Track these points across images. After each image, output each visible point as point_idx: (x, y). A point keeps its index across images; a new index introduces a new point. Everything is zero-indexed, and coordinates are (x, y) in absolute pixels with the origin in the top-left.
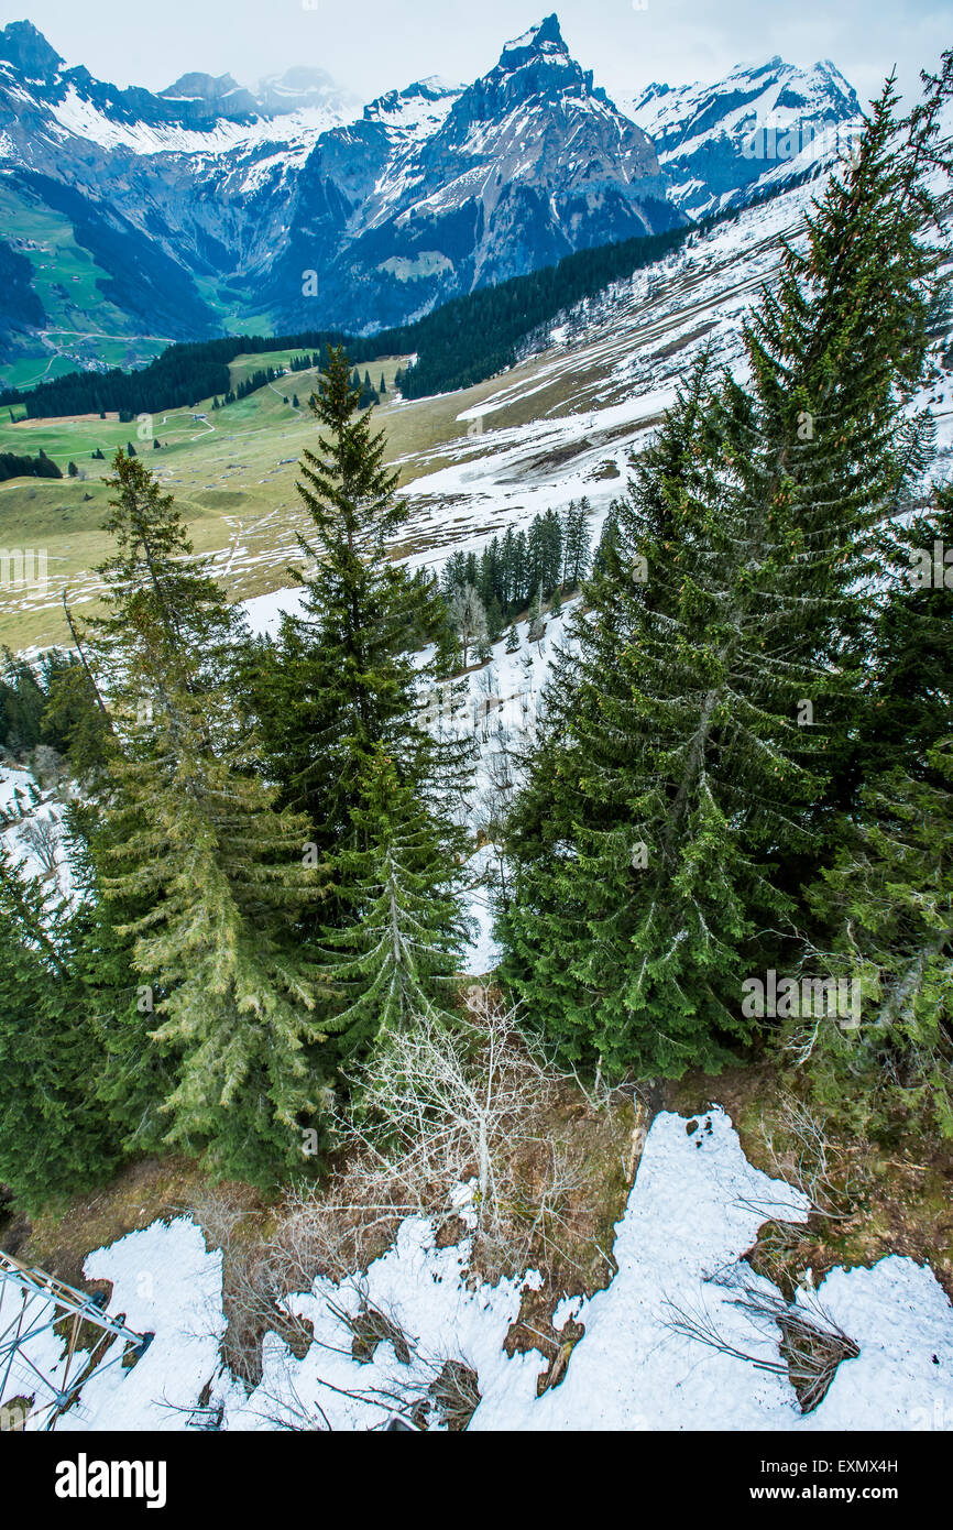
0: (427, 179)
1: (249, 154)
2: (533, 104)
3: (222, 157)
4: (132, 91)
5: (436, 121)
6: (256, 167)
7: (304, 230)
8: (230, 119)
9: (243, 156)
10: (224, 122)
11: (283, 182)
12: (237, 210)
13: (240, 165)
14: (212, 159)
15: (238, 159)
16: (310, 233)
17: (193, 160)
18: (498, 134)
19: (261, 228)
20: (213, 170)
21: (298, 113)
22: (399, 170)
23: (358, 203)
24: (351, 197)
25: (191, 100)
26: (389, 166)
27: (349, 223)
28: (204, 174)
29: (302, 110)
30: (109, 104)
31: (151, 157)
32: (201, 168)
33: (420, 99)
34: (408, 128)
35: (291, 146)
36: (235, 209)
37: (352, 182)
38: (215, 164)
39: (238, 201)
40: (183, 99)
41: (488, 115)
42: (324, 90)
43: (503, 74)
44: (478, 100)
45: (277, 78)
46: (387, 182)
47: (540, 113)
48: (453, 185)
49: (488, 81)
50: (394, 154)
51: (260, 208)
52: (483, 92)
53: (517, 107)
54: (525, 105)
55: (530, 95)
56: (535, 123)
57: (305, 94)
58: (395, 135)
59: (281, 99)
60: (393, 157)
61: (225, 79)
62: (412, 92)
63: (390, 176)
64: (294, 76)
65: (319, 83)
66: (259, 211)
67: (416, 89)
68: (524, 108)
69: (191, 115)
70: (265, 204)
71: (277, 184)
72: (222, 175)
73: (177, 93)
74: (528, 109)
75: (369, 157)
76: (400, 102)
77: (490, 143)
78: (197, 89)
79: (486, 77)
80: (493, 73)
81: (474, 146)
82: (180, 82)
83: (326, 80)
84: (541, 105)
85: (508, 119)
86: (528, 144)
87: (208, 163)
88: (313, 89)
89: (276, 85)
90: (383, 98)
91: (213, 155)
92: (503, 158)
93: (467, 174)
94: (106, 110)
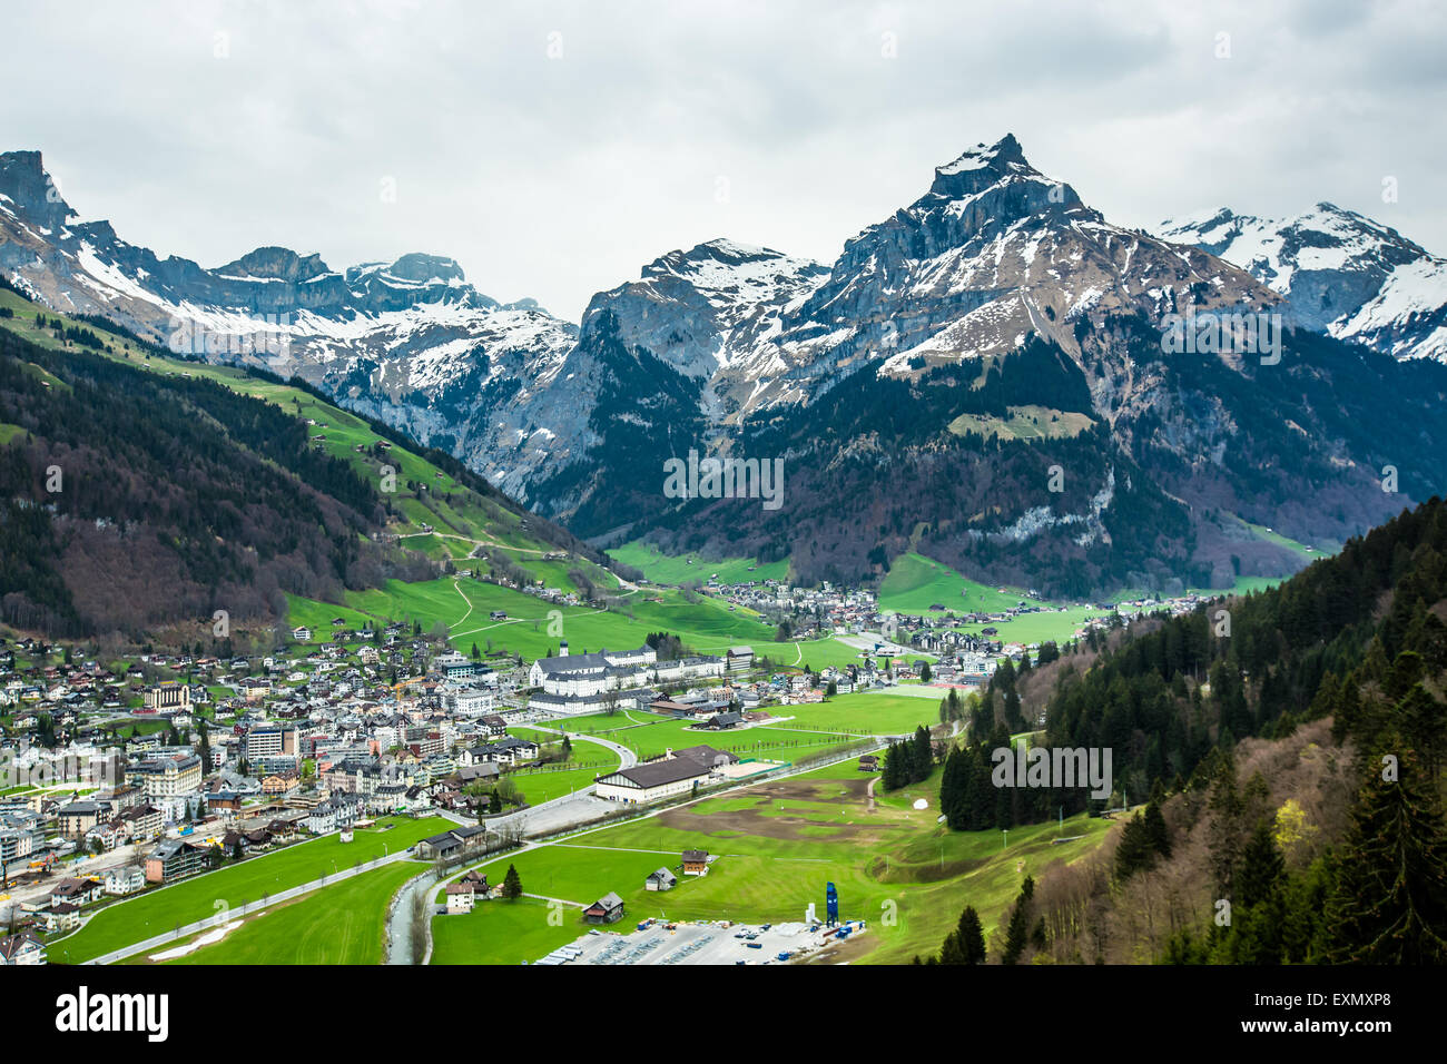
0: (863, 331)
1: (406, 340)
2: (1035, 225)
3: (358, 343)
4: (174, 261)
5: (760, 284)
7: (626, 418)
8: (317, 311)
9: (395, 344)
10: (309, 314)
11: (494, 371)
12: (417, 411)
13: (394, 354)
14: (341, 345)
15: (387, 347)
16: (639, 422)
17: (312, 345)
18: (991, 264)
19: (471, 435)
20: (353, 359)
21: (416, 309)
22: (750, 338)
23: (701, 382)
25: (265, 281)
26: (725, 335)
27: (703, 407)
28: (339, 363)
29: (421, 305)
30: (142, 273)
32: (330, 356)
33: (714, 263)
34: (726, 290)
35: (472, 331)
36: (414, 409)
37: (680, 353)
38: (352, 351)
39: (418, 398)
40: (250, 279)
41: (932, 251)
42: (454, 283)
43: (947, 202)
44: (909, 235)
45: (383, 267)
46: (735, 354)
47: (1055, 236)
48: (962, 327)
49: (920, 210)
50: (724, 320)
51: (461, 408)
52: (915, 224)
53: (1000, 234)
54: (1017, 230)
55: (1018, 218)
56: (1055, 247)
57: (426, 286)
58: (714, 297)
59: (390, 290)
60: (727, 324)
61: (314, 260)
62: (701, 254)
63: (736, 347)
64: (407, 265)
65: (446, 274)
66: (462, 411)
67: (705, 251)
68: (1015, 234)
69: (262, 300)
70: (471, 402)
71: (487, 373)
72: (370, 366)
73: (242, 271)
74: (1027, 234)
75: (691, 322)
76: (693, 264)
77: (983, 276)
78: (275, 268)
79: (915, 206)
80: (926, 202)
81: (944, 285)
82: (249, 258)
83: (456, 271)
84: (1050, 228)
85: (994, 248)
86: (1065, 271)
87: (339, 351)
88: (438, 281)
89: (383, 275)
90: (666, 258)
91: (342, 340)
92: (1028, 289)
93: (979, 311)
94: (139, 279)
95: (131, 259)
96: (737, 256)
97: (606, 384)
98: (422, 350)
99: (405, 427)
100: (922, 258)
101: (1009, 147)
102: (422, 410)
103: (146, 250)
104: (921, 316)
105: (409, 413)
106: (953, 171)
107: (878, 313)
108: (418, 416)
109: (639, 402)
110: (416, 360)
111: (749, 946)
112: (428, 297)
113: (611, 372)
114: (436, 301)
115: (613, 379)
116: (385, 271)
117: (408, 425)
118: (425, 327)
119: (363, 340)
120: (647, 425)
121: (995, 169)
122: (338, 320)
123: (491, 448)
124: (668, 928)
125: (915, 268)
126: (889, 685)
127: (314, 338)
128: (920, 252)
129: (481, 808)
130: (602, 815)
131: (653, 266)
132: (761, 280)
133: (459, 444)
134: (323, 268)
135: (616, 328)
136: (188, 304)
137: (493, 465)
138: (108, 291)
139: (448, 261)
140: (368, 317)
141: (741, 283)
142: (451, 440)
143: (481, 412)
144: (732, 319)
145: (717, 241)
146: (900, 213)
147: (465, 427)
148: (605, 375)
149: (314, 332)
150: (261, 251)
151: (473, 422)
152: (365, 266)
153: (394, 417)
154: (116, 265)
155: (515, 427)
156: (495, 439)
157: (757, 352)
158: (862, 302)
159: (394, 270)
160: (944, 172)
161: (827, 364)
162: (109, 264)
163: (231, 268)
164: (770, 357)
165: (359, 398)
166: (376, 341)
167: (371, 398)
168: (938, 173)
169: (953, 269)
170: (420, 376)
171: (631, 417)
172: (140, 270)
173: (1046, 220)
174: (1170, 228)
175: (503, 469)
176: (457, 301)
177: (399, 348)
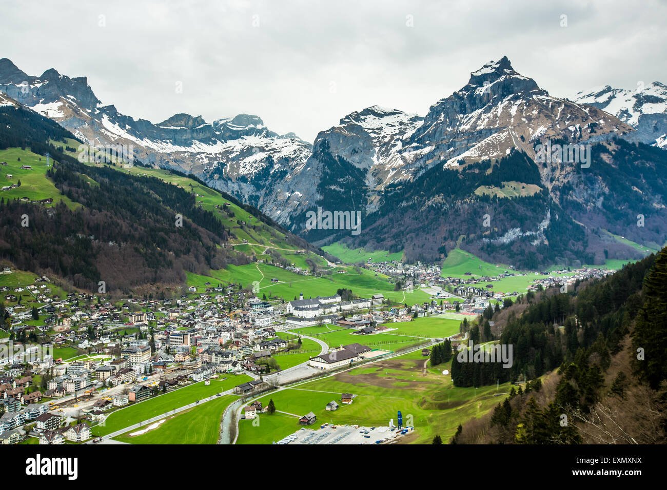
0: (438, 147)
1: (238, 153)
2: (516, 98)
3: (218, 155)
4: (141, 121)
6: (245, 160)
7: (333, 187)
8: (201, 141)
9: (233, 155)
10: (197, 142)
11: (276, 167)
12: (243, 185)
13: (233, 159)
14: (211, 156)
15: (230, 157)
16: (338, 189)
17: (198, 156)
18: (496, 116)
19: (266, 195)
20: (216, 162)
21: (243, 138)
22: (387, 150)
23: (366, 170)
24: (360, 166)
25: (179, 128)
26: (377, 149)
27: (367, 182)
28: (210, 164)
29: (245, 137)
30: (128, 127)
31: (169, 155)
32: (206, 161)
33: (372, 116)
34: (377, 129)
35: (267, 149)
36: (242, 184)
37: (357, 158)
38: (215, 159)
39: (243, 179)
40: (172, 128)
41: (469, 110)
42: (259, 127)
43: (476, 88)
44: (459, 104)
45: (228, 121)
46: (381, 158)
47: (526, 103)
48: (482, 145)
49: (464, 92)
50: (376, 142)
51: (262, 183)
52: (461, 98)
53: (500, 102)
54: (508, 100)
55: (508, 95)
56: (525, 108)
57: (247, 128)
58: (372, 132)
59: (232, 131)
60: (378, 144)
61: (199, 118)
62: (366, 113)
63: (382, 154)
64: (239, 119)
65: (256, 123)
66: (262, 184)
67: (368, 112)
68: (507, 102)
69: (178, 137)
70: (266, 180)
71: (273, 167)
72: (223, 165)
73: (169, 124)
74: (512, 102)
75: (362, 144)
76: (362, 117)
77: (492, 122)
78: (183, 123)
79: (461, 90)
80: (466, 88)
81: (474, 126)
82: (172, 119)
83: (260, 121)
84: (523, 99)
85: (497, 109)
86: (530, 119)
87: (210, 159)
88: (252, 126)
89: (229, 124)
90: (350, 115)
91: (211, 154)
92: (512, 127)
93: (490, 138)
94: (127, 130)
95: (123, 121)
96: (383, 113)
97: (324, 173)
98: (245, 157)
99: (238, 192)
100: (464, 114)
101: (505, 62)
102: (245, 184)
103: (129, 117)
104: (463, 140)
105: (239, 186)
106: (479, 74)
107: (444, 139)
108: (244, 187)
109: (338, 180)
110: (242, 162)
111: (365, 437)
112: (248, 133)
113: (326, 167)
114: (251, 135)
115: (327, 170)
116: (229, 122)
117: (239, 191)
118: (246, 147)
119: (220, 154)
120: (343, 190)
121: (498, 73)
122: (209, 144)
123: (275, 201)
124: (333, 428)
125: (462, 118)
126: (441, 313)
127: (199, 153)
128: (464, 111)
129: (262, 371)
130: (311, 375)
131: (345, 119)
132: (393, 124)
133: (261, 199)
134: (203, 122)
135: (329, 147)
136: (147, 140)
137: (276, 208)
138: (114, 136)
139: (256, 117)
140: (222, 142)
141: (384, 126)
142: (257, 197)
143: (270, 185)
144: (380, 142)
145: (373, 107)
146: (455, 94)
147: (263, 191)
148: (323, 168)
149: (200, 151)
150: (177, 116)
151: (267, 189)
152: (221, 120)
153: (233, 187)
154: (117, 124)
155: (285, 191)
156: (276, 197)
157: (391, 157)
158: (437, 134)
159: (233, 122)
160: (475, 74)
161: (422, 162)
162: (114, 123)
163: (164, 123)
164: (396, 159)
165: (218, 180)
166: (226, 153)
167: (223, 179)
168: (472, 75)
169: (478, 119)
170: (244, 169)
171: (335, 187)
172: (127, 125)
173: (521, 96)
174: (581, 95)
175: (280, 210)
176: (260, 134)
177: (235, 157)
